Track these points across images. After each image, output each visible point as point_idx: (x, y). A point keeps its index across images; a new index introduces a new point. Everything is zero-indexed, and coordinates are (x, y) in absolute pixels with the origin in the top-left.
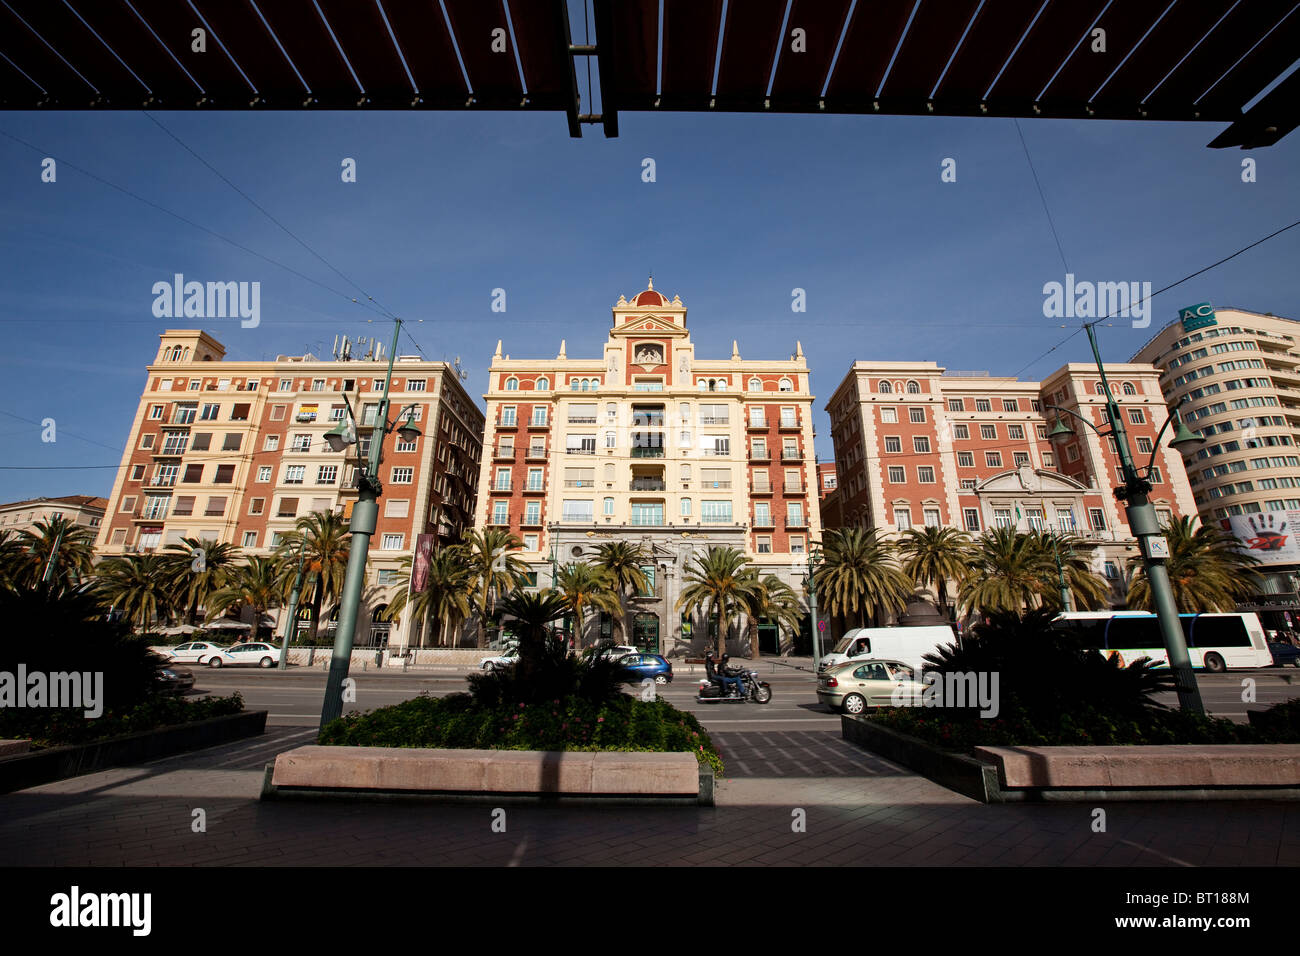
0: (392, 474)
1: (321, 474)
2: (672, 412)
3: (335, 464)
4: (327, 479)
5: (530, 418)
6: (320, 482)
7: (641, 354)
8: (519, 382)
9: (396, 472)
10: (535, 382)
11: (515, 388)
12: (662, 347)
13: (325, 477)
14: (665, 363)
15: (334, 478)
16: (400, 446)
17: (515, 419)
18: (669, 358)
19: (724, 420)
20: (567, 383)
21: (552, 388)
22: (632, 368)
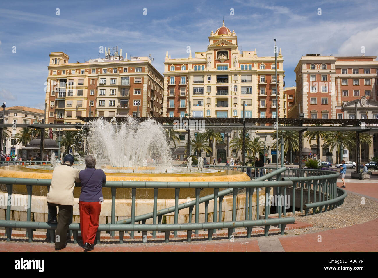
0: (134, 102)
1: (110, 103)
2: (231, 79)
3: (114, 100)
4: (112, 105)
5: (180, 81)
6: (110, 106)
7: (220, 55)
8: (175, 67)
9: (135, 102)
10: (181, 67)
11: (174, 70)
12: (227, 52)
13: (112, 104)
14: (228, 59)
15: (115, 104)
16: (135, 92)
17: (175, 82)
18: (230, 56)
19: (250, 81)
20: (193, 68)
21: (187, 69)
22: (217, 61)
